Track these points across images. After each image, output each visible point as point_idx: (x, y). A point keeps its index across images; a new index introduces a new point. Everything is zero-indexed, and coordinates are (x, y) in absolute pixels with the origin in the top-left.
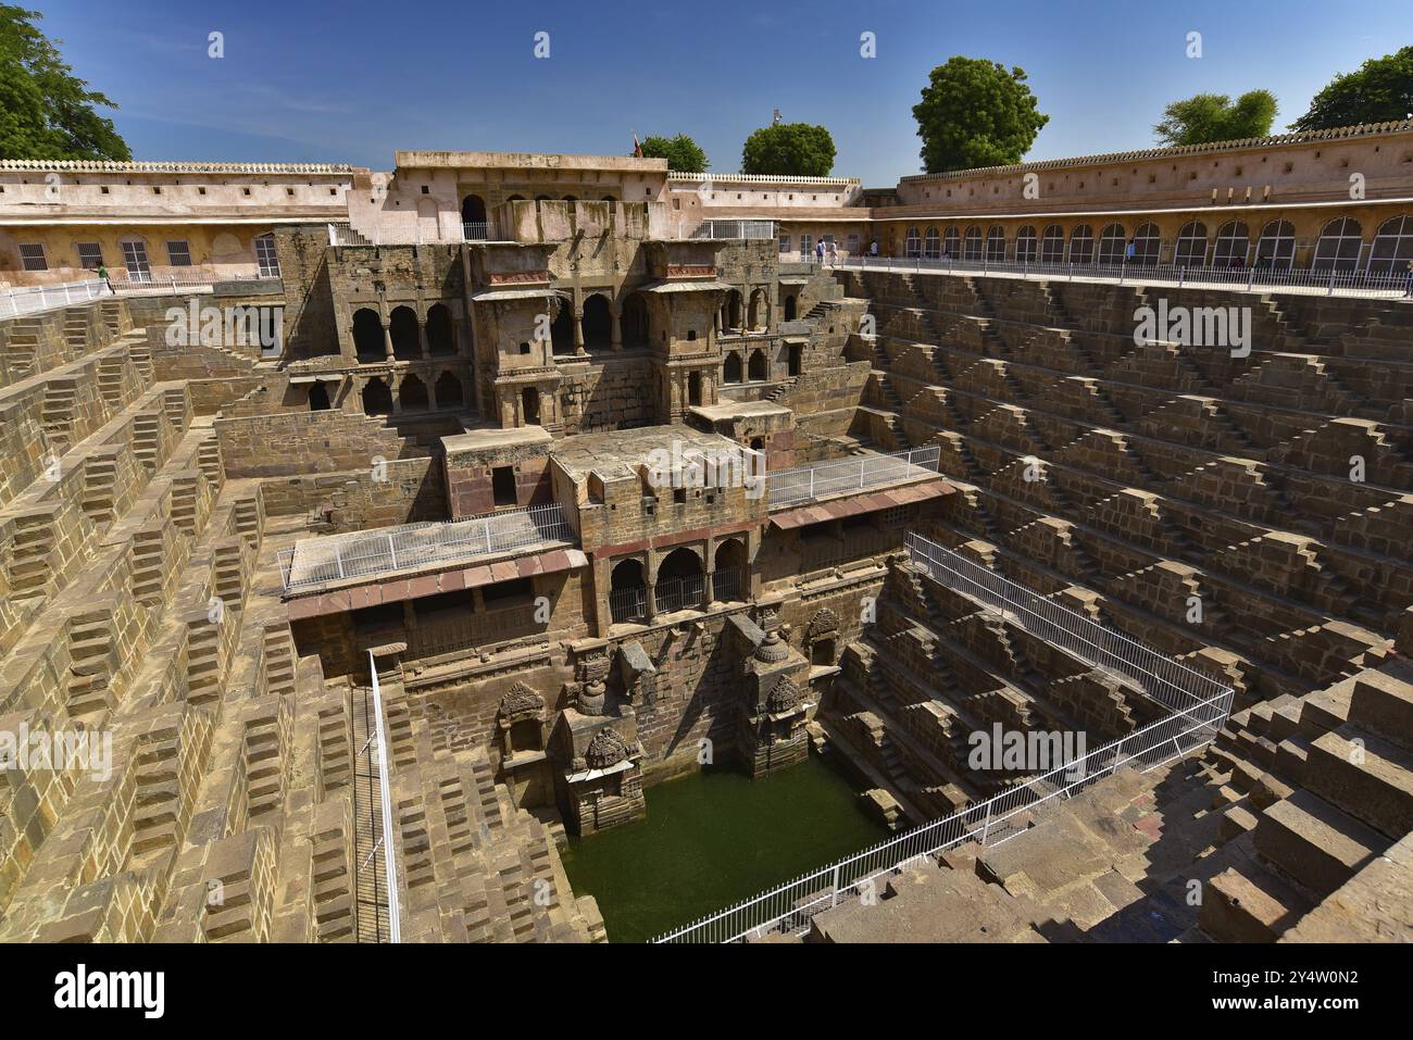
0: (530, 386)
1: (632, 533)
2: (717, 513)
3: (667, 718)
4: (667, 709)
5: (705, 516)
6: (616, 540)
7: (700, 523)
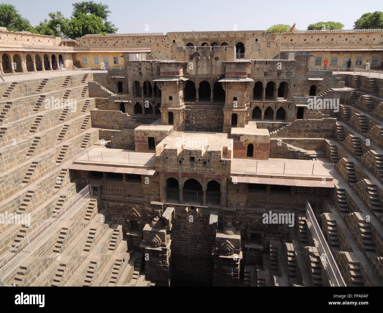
0: (170, 111)
1: (173, 168)
2: (207, 169)
3: (185, 239)
4: (184, 236)
5: (202, 169)
6: (167, 170)
7: (200, 171)
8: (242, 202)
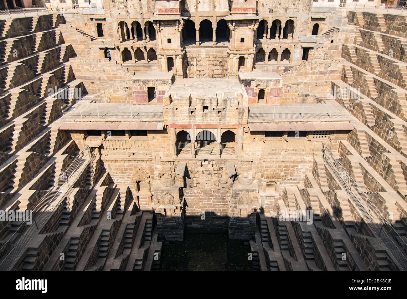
0: (169, 56)
1: (184, 120)
2: (223, 119)
3: (198, 194)
4: (197, 191)
5: (217, 119)
6: (178, 122)
7: (215, 122)
8: (258, 151)
